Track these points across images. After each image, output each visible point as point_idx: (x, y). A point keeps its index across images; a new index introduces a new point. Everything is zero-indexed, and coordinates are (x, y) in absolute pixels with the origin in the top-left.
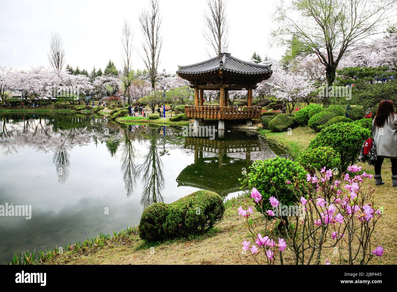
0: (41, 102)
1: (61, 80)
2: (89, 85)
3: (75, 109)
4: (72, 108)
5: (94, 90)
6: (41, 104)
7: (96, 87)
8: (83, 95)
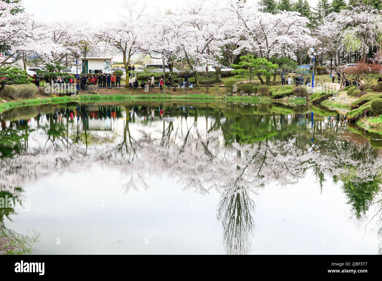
0: (200, 79)
1: (243, 28)
2: (306, 36)
3: (271, 94)
4: (264, 92)
5: (316, 49)
6: (198, 83)
7: (325, 41)
8: (291, 61)
